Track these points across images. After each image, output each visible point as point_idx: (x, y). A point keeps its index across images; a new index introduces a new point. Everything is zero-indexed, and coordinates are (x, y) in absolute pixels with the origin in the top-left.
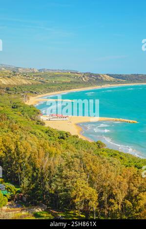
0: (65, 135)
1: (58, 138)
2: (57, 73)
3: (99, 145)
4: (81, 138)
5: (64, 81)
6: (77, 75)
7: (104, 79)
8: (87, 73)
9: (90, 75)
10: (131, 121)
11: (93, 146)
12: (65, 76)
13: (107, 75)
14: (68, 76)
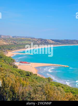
0: (29, 74)
1: (26, 75)
2: (23, 39)
3: (49, 79)
4: (38, 76)
5: (27, 43)
6: (34, 40)
7: (49, 42)
8: (39, 39)
9: (42, 40)
10: (65, 66)
11: (46, 80)
12: (27, 40)
13: (51, 40)
14: (29, 40)
